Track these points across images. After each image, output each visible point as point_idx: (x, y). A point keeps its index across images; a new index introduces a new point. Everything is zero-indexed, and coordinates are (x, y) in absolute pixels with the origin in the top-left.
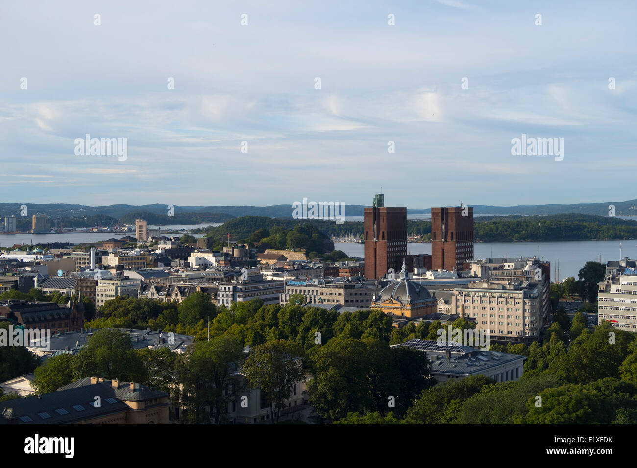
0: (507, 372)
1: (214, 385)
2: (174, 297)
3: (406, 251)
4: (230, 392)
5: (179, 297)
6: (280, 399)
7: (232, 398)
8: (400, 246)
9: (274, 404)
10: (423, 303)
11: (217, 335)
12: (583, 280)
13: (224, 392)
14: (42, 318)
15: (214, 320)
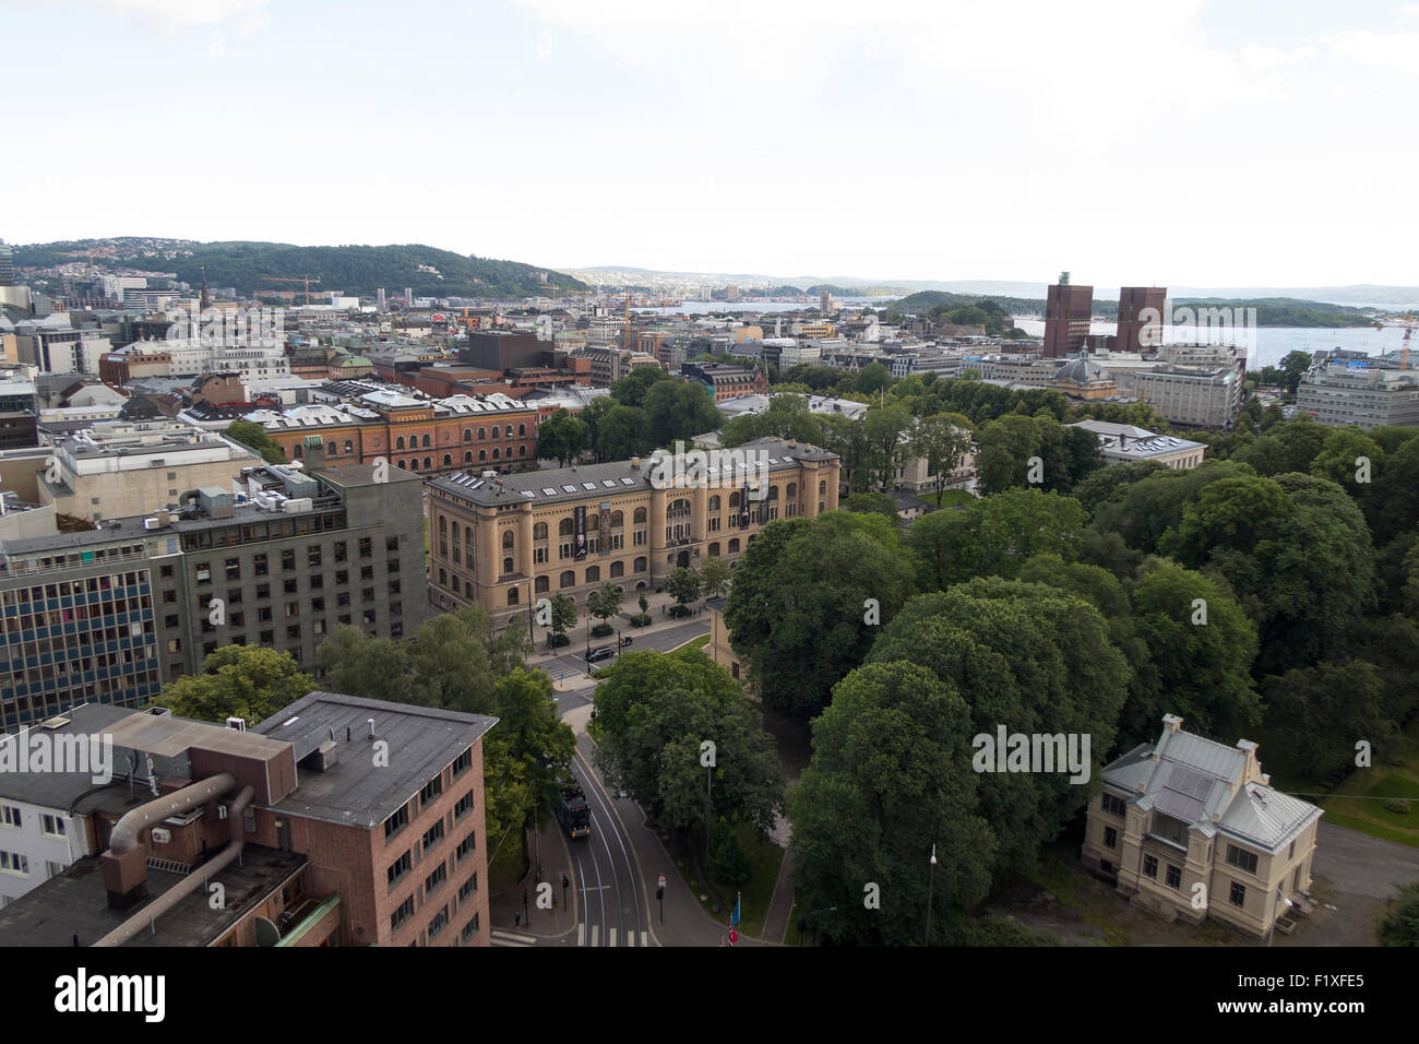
0: (1184, 460)
1: (884, 452)
2: (852, 366)
3: (1088, 331)
4: (899, 459)
5: (857, 367)
6: (946, 469)
7: (901, 465)
8: (1083, 326)
9: (940, 474)
10: (1102, 385)
11: (889, 404)
12: (1284, 369)
13: (893, 458)
14: (736, 380)
15: (889, 390)
